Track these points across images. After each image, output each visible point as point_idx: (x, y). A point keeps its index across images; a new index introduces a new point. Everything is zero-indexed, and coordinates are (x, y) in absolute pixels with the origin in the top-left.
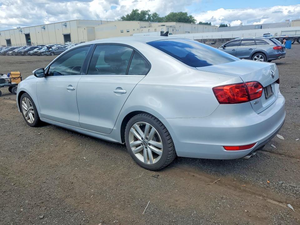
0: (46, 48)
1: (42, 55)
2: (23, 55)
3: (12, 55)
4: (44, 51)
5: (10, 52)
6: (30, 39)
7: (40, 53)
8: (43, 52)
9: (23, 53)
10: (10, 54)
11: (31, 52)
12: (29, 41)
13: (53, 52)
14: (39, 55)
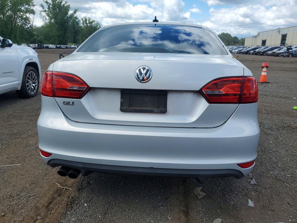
0: (286, 49)
1: (279, 56)
2: (262, 55)
3: (253, 54)
4: (283, 51)
5: (252, 52)
6: (285, 40)
7: (278, 54)
8: (281, 53)
9: (262, 53)
10: (251, 53)
11: (270, 52)
12: (284, 41)
13: (292, 54)
14: (276, 56)
